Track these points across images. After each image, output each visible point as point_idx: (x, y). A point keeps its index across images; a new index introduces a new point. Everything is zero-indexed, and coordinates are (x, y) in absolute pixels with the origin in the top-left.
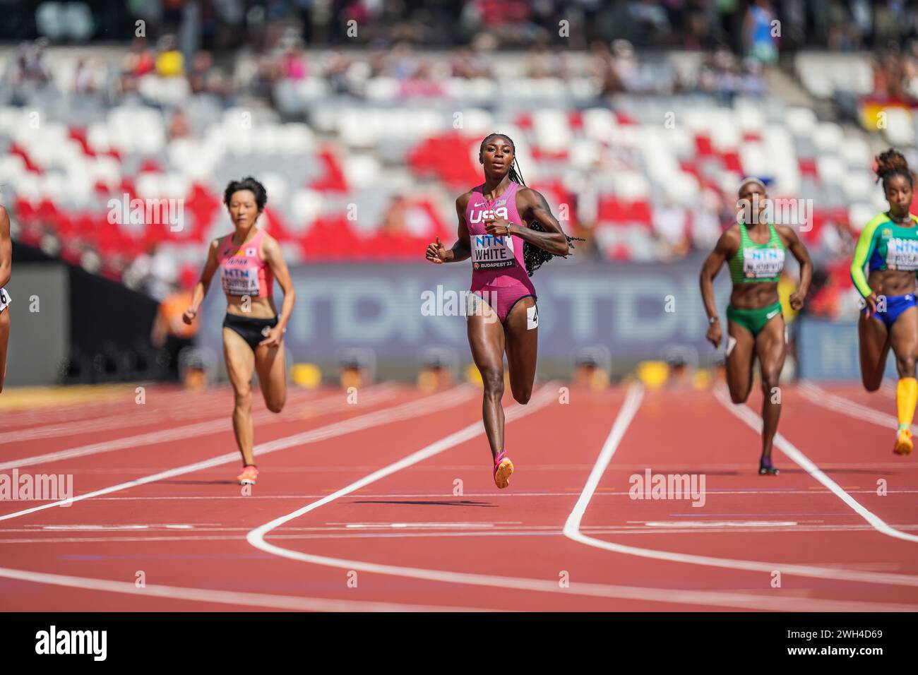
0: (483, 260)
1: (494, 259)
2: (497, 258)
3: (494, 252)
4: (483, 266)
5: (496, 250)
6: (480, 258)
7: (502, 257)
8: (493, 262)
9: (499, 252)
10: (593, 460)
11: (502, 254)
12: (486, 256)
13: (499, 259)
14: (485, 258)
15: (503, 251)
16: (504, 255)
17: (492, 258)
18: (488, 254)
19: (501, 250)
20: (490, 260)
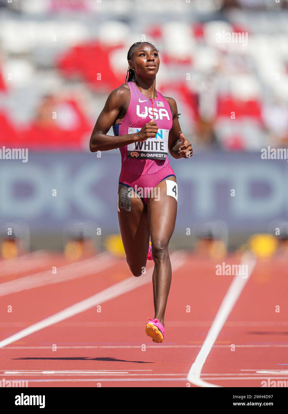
0: (143, 150)
1: (154, 150)
2: (157, 149)
3: (154, 144)
4: (142, 155)
5: (157, 143)
6: (141, 149)
7: (161, 149)
8: (153, 153)
9: (159, 144)
10: (212, 317)
11: (161, 146)
12: (147, 147)
13: (159, 150)
14: (145, 149)
15: (162, 144)
16: (162, 148)
17: (152, 149)
18: (149, 145)
19: (161, 143)
20: (151, 150)
